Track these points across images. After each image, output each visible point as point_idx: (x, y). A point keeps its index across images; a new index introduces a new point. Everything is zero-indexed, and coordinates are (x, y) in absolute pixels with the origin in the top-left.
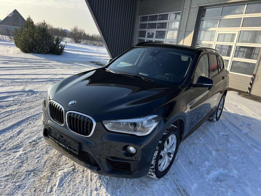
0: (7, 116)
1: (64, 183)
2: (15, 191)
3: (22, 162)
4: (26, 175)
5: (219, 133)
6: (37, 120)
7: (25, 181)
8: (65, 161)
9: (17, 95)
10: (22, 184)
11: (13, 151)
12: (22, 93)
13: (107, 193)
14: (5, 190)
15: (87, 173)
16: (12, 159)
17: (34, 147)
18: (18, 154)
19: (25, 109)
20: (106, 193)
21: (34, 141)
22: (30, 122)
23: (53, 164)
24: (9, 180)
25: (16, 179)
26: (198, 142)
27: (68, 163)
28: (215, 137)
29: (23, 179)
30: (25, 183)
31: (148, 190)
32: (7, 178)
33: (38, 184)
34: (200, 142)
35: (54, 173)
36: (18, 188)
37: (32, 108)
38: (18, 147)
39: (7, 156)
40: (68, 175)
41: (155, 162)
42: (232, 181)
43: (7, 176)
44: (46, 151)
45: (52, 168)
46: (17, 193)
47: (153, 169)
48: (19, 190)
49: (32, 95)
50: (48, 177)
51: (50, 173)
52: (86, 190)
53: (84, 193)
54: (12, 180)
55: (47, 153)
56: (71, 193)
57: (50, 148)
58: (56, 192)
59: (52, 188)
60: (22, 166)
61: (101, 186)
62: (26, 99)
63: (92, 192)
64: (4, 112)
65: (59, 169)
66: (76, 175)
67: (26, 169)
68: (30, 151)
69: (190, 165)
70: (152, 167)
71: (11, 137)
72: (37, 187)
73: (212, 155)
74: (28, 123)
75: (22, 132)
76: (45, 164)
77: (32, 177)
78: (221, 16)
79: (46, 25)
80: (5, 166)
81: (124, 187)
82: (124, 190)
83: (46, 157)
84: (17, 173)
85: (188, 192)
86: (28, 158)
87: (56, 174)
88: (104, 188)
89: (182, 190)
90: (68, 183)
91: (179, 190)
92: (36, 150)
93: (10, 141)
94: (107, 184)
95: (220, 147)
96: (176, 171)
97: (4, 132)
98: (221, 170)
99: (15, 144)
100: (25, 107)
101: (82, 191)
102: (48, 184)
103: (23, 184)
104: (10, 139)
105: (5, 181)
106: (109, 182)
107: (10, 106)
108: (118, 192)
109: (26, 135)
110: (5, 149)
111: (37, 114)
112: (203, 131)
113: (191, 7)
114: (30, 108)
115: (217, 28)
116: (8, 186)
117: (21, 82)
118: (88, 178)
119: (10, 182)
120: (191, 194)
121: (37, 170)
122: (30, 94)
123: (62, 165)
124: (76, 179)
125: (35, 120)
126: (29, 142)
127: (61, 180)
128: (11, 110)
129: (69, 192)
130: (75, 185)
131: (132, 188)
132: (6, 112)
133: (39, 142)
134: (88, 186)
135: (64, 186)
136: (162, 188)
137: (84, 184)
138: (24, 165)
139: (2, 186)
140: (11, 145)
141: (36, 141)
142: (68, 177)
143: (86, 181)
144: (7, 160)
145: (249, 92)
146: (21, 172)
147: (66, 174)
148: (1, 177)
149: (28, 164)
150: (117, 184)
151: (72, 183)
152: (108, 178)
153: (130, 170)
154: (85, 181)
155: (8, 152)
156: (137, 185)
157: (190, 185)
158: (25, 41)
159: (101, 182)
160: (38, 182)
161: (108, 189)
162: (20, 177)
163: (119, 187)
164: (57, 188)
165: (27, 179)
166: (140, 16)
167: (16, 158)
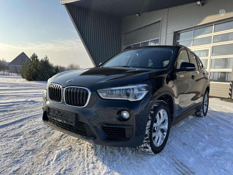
0: (11, 116)
1: (61, 158)
2: (13, 165)
3: (22, 145)
4: (25, 153)
5: (208, 124)
6: (37, 118)
7: (24, 157)
8: (62, 143)
9: (21, 104)
10: (20, 160)
11: (14, 138)
12: (25, 103)
13: (104, 165)
14: (4, 164)
15: (83, 151)
16: (12, 143)
17: (33, 135)
18: (18, 140)
19: (27, 112)
20: (102, 165)
21: (34, 131)
22: (31, 119)
23: (51, 146)
24: (9, 157)
25: (15, 156)
26: (189, 130)
27: (65, 145)
28: (205, 127)
29: (22, 156)
30: (24, 159)
31: (145, 163)
32: (6, 155)
33: (36, 160)
34: (191, 130)
35: (51, 151)
36: (17, 162)
37: (34, 111)
38: (18, 135)
39: (8, 141)
40: (65, 153)
41: (149, 132)
42: (229, 156)
43: (6, 154)
44: (45, 137)
45: (50, 148)
46: (15, 166)
47: (147, 140)
48: (17, 164)
49: (33, 104)
50: (46, 155)
51: (47, 152)
52: (82, 163)
53: (81, 166)
54: (11, 157)
55: (45, 138)
56: (68, 166)
57: (48, 135)
58: (53, 165)
59: (49, 162)
60: (22, 147)
61: (97, 160)
62: (28, 106)
63: (89, 165)
64: (8, 114)
65: (56, 149)
66: (72, 153)
67: (25, 149)
68: (30, 137)
69: (184, 146)
70: (147, 138)
71: (13, 129)
72: (34, 162)
73: (205, 138)
74: (29, 120)
75: (23, 126)
76: (43, 146)
77: (31, 155)
78: (194, 37)
79: (47, 59)
80: (5, 147)
81: (120, 161)
82: (120, 163)
83: (44, 141)
84: (16, 152)
85: (186, 164)
86: (27, 142)
87: (53, 152)
88: (101, 162)
89: (180, 163)
90: (65, 158)
91: (176, 163)
92: (35, 136)
93: (12, 131)
94: (103, 159)
95: (211, 133)
96: (171, 150)
97: (7, 126)
98: (217, 149)
99: (16, 133)
100: (27, 111)
101: (78, 164)
102: (46, 160)
103: (22, 159)
104: (12, 130)
105: (5, 157)
106: (105, 157)
107: (13, 110)
108: (115, 165)
109: (27, 127)
110: (7, 136)
111: (38, 115)
112: (193, 123)
113: (167, 33)
114: (31, 111)
115: (192, 47)
116: (7, 161)
117: (25, 97)
118: (85, 155)
119: (9, 158)
120: (189, 165)
121: (36, 150)
122: (32, 103)
123: (60, 146)
124: (73, 156)
125: (35, 119)
126: (29, 131)
127: (59, 156)
128: (14, 113)
129: (66, 165)
130: (72, 160)
131: (128, 162)
132: (10, 114)
133: (38, 132)
134: (85, 161)
135: (61, 160)
136: (159, 161)
137: (80, 159)
138: (23, 147)
139: (1, 161)
140: (12, 134)
141: (35, 131)
142: (65, 154)
143: (83, 157)
144: (8, 143)
145: (230, 97)
146: (21, 151)
147: (63, 152)
148: (1, 155)
149: (27, 146)
150: (113, 159)
151: (69, 158)
152: (104, 155)
153: (125, 137)
154: (81, 157)
155: (9, 138)
156: (133, 159)
157: (187, 159)
158: (29, 71)
159: (97, 157)
160: (36, 158)
161: (105, 162)
162: (19, 154)
163: (115, 161)
164: (55, 161)
165: (26, 156)
166: (125, 46)
167: (16, 142)
